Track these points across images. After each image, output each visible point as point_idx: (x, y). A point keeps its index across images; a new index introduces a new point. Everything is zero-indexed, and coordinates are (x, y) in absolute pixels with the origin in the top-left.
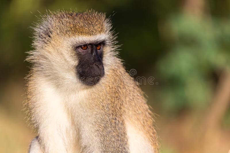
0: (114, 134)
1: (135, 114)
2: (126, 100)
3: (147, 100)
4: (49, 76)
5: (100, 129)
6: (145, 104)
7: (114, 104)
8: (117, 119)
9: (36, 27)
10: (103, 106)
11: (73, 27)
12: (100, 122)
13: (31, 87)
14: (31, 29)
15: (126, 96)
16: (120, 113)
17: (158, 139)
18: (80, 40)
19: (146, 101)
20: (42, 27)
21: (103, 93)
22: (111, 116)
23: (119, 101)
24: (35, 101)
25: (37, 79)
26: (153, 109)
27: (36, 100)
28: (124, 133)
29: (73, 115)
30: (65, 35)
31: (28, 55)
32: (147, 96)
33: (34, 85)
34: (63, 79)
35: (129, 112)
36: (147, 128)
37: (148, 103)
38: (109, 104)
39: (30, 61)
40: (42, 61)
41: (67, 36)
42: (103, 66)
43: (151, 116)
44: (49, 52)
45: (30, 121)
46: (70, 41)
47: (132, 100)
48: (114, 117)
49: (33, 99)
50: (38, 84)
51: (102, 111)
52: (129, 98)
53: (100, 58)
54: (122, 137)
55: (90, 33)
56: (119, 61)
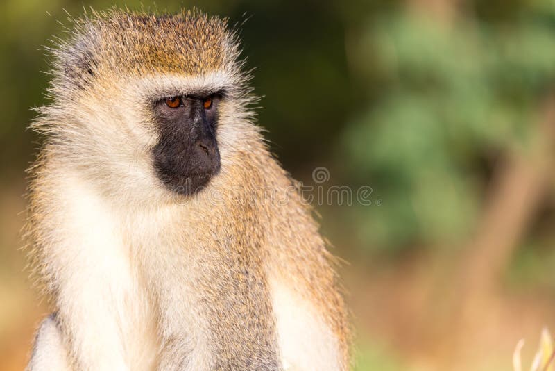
0: (242, 310)
1: (293, 260)
2: (271, 226)
3: (318, 225)
4: (87, 167)
5: (211, 296)
6: (313, 234)
7: (244, 236)
8: (251, 271)
9: (58, 48)
10: (218, 241)
11: (149, 53)
12: (209, 279)
13: (42, 193)
14: (46, 52)
15: (271, 215)
16: (257, 256)
17: (348, 316)
18: (165, 85)
19: (316, 226)
20: (72, 50)
21: (218, 211)
22: (237, 264)
23: (254, 230)
24: (52, 227)
25: (57, 173)
26: (333, 247)
27: (53, 225)
28: (266, 306)
29: (144, 263)
30: (129, 70)
31: (36, 114)
32: (320, 216)
33: (49, 188)
34: (119, 176)
35: (278, 254)
36: (320, 292)
37: (321, 232)
38: (231, 236)
39: (40, 131)
40: (69, 131)
41: (135, 72)
42: (217, 150)
43: (329, 263)
44: (89, 111)
45: (38, 274)
46: (140, 86)
47: (286, 226)
48: (242, 268)
49: (47, 223)
50: (59, 185)
51: (215, 253)
52: (279, 220)
53: (211, 130)
54: (262, 317)
55: (190, 69)
56: (255, 131)
